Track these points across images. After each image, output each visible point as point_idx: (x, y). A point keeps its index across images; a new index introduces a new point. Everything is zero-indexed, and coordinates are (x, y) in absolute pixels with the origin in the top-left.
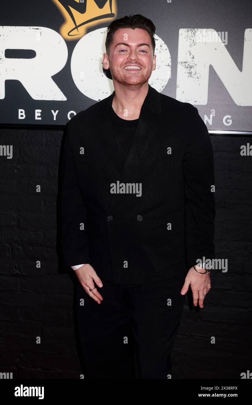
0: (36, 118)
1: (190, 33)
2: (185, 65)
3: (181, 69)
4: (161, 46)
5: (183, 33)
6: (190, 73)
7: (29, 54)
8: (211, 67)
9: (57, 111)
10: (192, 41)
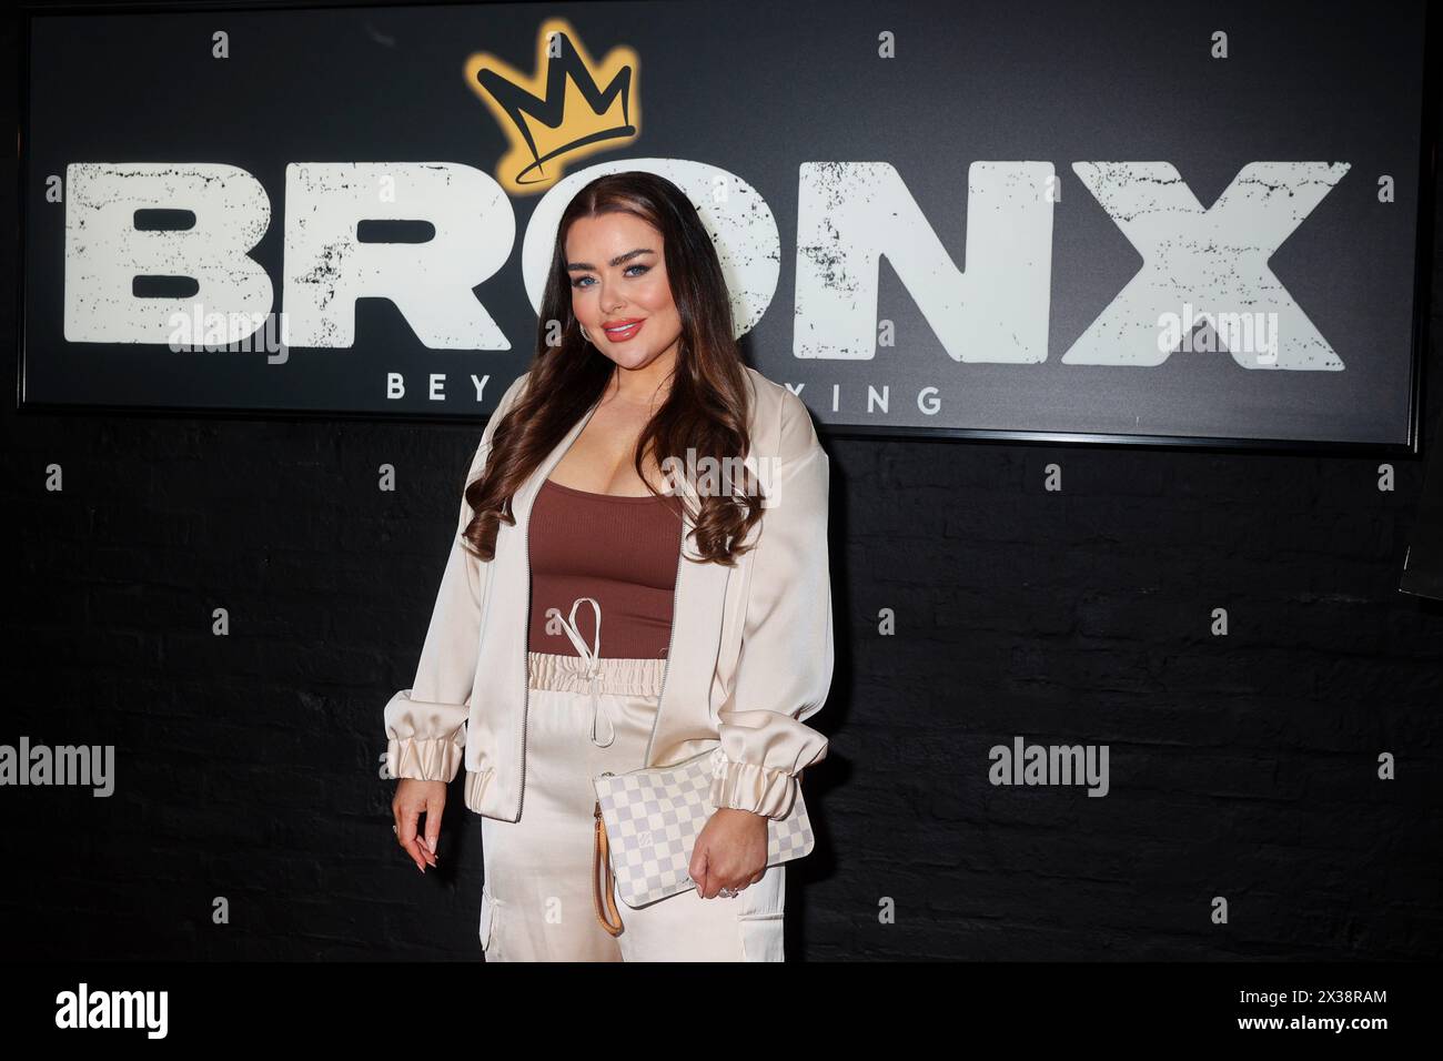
0: (433, 396)
1: (828, 173)
2: (816, 256)
3: (805, 267)
4: (754, 208)
5: (809, 172)
6: (830, 277)
7: (418, 232)
8: (884, 261)
9: (486, 378)
10: (833, 194)
